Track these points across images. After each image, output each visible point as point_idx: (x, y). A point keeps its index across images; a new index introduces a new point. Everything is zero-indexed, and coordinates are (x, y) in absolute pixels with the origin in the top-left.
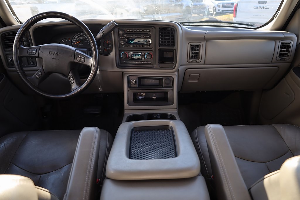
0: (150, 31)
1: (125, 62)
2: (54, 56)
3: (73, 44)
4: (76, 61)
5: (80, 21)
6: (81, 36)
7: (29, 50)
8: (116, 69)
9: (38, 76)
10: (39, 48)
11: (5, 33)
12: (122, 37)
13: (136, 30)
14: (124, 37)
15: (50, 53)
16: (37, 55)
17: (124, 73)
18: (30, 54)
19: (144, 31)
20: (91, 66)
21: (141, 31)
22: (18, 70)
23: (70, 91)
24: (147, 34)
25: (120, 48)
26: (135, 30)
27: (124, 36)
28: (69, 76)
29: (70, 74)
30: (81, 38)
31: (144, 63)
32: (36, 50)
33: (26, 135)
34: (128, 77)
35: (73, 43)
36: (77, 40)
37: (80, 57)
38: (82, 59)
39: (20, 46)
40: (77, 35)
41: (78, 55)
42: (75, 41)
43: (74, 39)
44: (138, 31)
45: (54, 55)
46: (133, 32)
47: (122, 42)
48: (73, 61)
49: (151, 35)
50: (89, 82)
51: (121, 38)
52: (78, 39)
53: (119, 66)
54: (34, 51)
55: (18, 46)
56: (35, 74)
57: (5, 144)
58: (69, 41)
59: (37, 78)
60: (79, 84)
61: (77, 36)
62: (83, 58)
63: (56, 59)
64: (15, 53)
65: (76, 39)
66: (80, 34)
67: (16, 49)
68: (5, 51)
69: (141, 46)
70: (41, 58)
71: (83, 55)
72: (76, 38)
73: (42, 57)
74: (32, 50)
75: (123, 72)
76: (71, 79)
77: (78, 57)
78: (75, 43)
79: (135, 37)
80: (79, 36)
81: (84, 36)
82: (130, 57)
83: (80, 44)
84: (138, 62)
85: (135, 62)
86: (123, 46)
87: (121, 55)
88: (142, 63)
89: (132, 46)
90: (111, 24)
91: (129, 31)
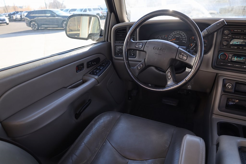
1: (222, 63)
2: (158, 52)
4: (177, 58)
5: (191, 19)
6: (177, 34)
7: (137, 44)
8: (211, 70)
9: (139, 68)
10: (146, 42)
11: (119, 28)
12: (226, 38)
14: (228, 38)
15: (155, 48)
16: (142, 49)
17: (219, 74)
18: (137, 48)
20: (192, 65)
22: (125, 60)
23: (166, 86)
25: (220, 48)
26: (245, 30)
27: (229, 36)
28: (167, 72)
29: (169, 70)
30: (177, 36)
32: (143, 44)
33: (119, 116)
34: (224, 79)
35: (169, 40)
36: (173, 38)
37: (183, 55)
38: (184, 57)
39: (130, 40)
40: (174, 33)
41: (181, 52)
42: (171, 38)
43: (171, 36)
45: (157, 50)
46: (242, 32)
47: (225, 43)
48: (175, 58)
50: (188, 81)
51: (224, 38)
52: (174, 36)
53: (214, 67)
54: (141, 45)
55: (129, 40)
56: (137, 66)
57: (105, 121)
58: (166, 37)
59: (138, 69)
60: (176, 81)
61: (173, 34)
62: (185, 56)
63: (159, 54)
64: (125, 45)
66: (177, 32)
67: (127, 42)
68: (115, 43)
70: (145, 52)
71: (186, 53)
72: (172, 35)
73: (147, 51)
74: (139, 45)
75: (217, 74)
76: (168, 75)
77: (181, 54)
79: (243, 38)
80: (176, 34)
81: (180, 34)
82: (230, 59)
83: (175, 41)
84: (239, 66)
85: (235, 65)
86: (225, 47)
87: (219, 56)
88: (245, 67)
89: (236, 48)
90: (220, 23)
91: (236, 31)
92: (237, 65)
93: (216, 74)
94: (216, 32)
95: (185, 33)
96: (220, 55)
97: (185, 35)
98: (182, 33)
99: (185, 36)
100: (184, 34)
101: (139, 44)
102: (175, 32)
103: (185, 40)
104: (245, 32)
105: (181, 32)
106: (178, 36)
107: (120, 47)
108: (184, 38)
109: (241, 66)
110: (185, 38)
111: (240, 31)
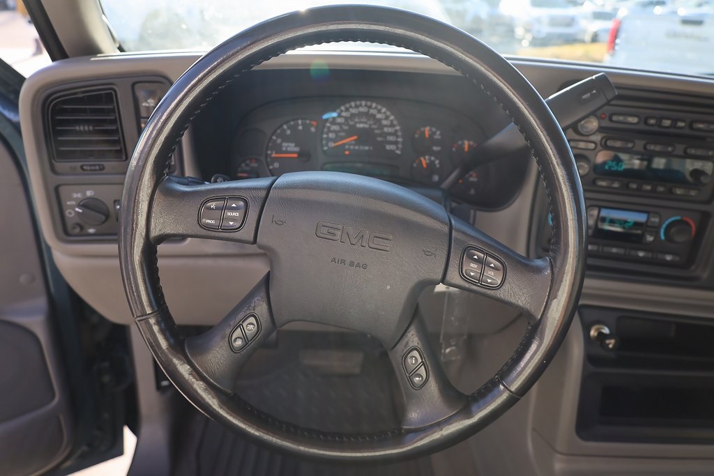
3: (327, 145)
4: (454, 279)
6: (360, 114)
12: (582, 145)
13: (660, 120)
14: (591, 146)
16: (246, 234)
18: (210, 227)
19: (691, 129)
21: (681, 124)
26: (653, 117)
28: (400, 347)
30: (360, 122)
32: (246, 205)
35: (328, 139)
37: (479, 261)
38: (490, 273)
40: (347, 110)
42: (334, 132)
44: (667, 123)
46: (642, 127)
52: (348, 125)
58: (313, 129)
61: (344, 114)
62: (495, 268)
63: (351, 264)
65: (340, 124)
66: (357, 107)
71: (497, 249)
72: (339, 120)
73: (276, 248)
76: (410, 368)
77: (471, 257)
78: (334, 140)
79: (646, 148)
80: (353, 115)
81: (373, 116)
83: (357, 147)
84: (621, 251)
85: (606, 249)
88: (641, 254)
89: (616, 185)
90: (594, 91)
91: (621, 118)
92: (614, 250)
95: (393, 114)
97: (392, 121)
98: (379, 111)
99: (392, 125)
100: (387, 118)
101: (220, 203)
102: (351, 107)
103: (396, 143)
104: (652, 125)
105: (376, 108)
106: (366, 123)
107: (89, 193)
108: (390, 134)
110: (395, 134)
111: (635, 120)
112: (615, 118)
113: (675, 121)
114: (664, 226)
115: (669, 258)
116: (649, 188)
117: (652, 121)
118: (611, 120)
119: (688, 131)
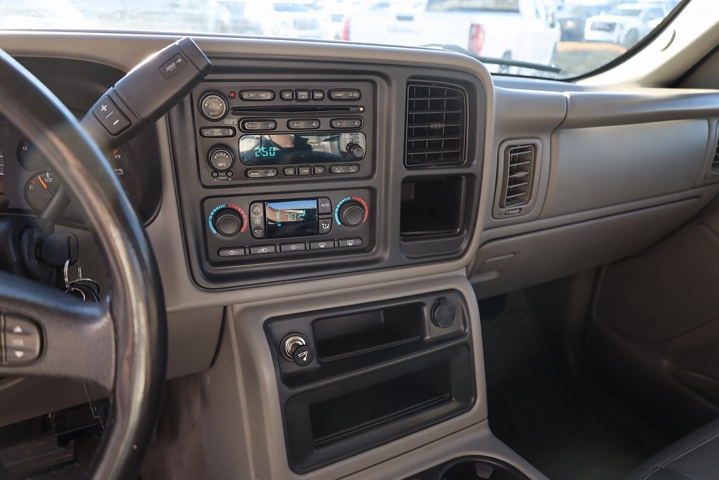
0: (359, 99)
12: (217, 132)
13: (295, 92)
14: (228, 132)
19: (331, 98)
21: (320, 95)
24: (346, 109)
26: (287, 91)
27: (227, 122)
31: (331, 244)
44: (303, 95)
46: (278, 102)
47: (219, 159)
49: (368, 117)
51: (208, 132)
62: (25, 333)
69: (319, 170)
71: (21, 302)
75: (227, 307)
79: (288, 126)
82: (258, 228)
84: (301, 247)
85: (284, 248)
86: (222, 177)
87: (210, 223)
88: (322, 245)
89: (271, 174)
90: (179, 60)
91: (252, 95)
92: (293, 247)
93: (221, 310)
94: (163, 118)
96: (211, 218)
104: (289, 100)
109: (308, 248)
111: (269, 96)
112: (246, 96)
113: (311, 92)
114: (337, 210)
115: (350, 243)
116: (306, 171)
117: (287, 95)
118: (242, 98)
119: (327, 102)
